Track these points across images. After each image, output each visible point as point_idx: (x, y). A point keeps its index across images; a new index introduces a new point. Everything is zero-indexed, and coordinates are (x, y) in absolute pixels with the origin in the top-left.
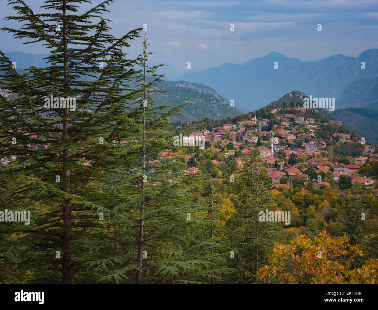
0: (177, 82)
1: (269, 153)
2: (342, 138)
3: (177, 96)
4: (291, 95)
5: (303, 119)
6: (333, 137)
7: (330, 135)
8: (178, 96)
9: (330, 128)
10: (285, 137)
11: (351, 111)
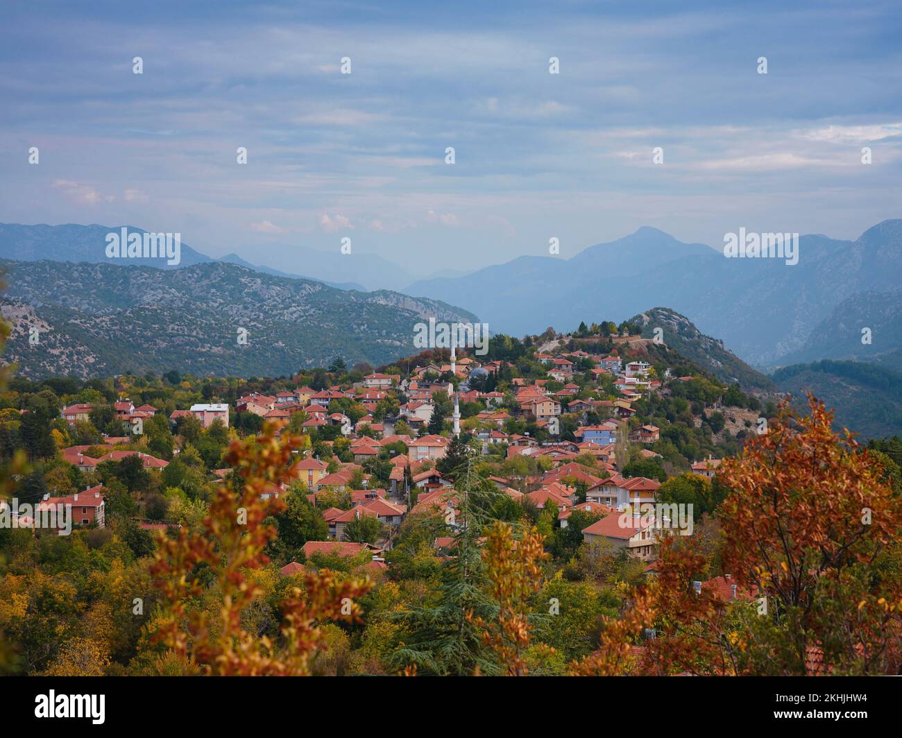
0: (373, 294)
1: (436, 449)
2: (734, 421)
3: (359, 325)
4: (646, 318)
5: (619, 363)
6: (704, 418)
7: (696, 411)
8: (362, 327)
9: (697, 391)
10: (527, 407)
11: (825, 372)
